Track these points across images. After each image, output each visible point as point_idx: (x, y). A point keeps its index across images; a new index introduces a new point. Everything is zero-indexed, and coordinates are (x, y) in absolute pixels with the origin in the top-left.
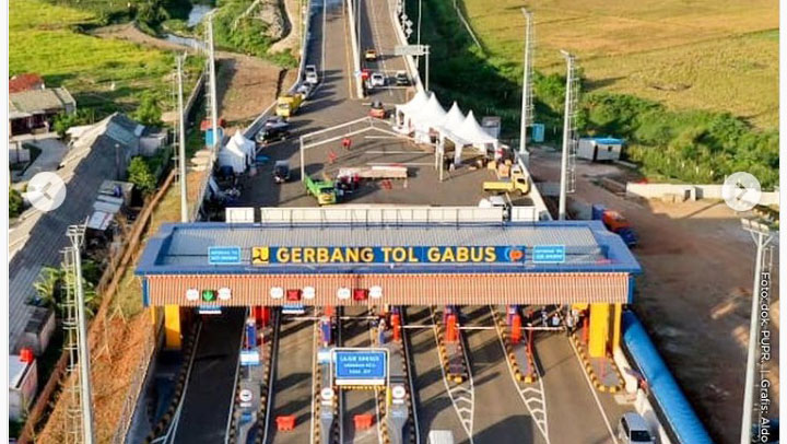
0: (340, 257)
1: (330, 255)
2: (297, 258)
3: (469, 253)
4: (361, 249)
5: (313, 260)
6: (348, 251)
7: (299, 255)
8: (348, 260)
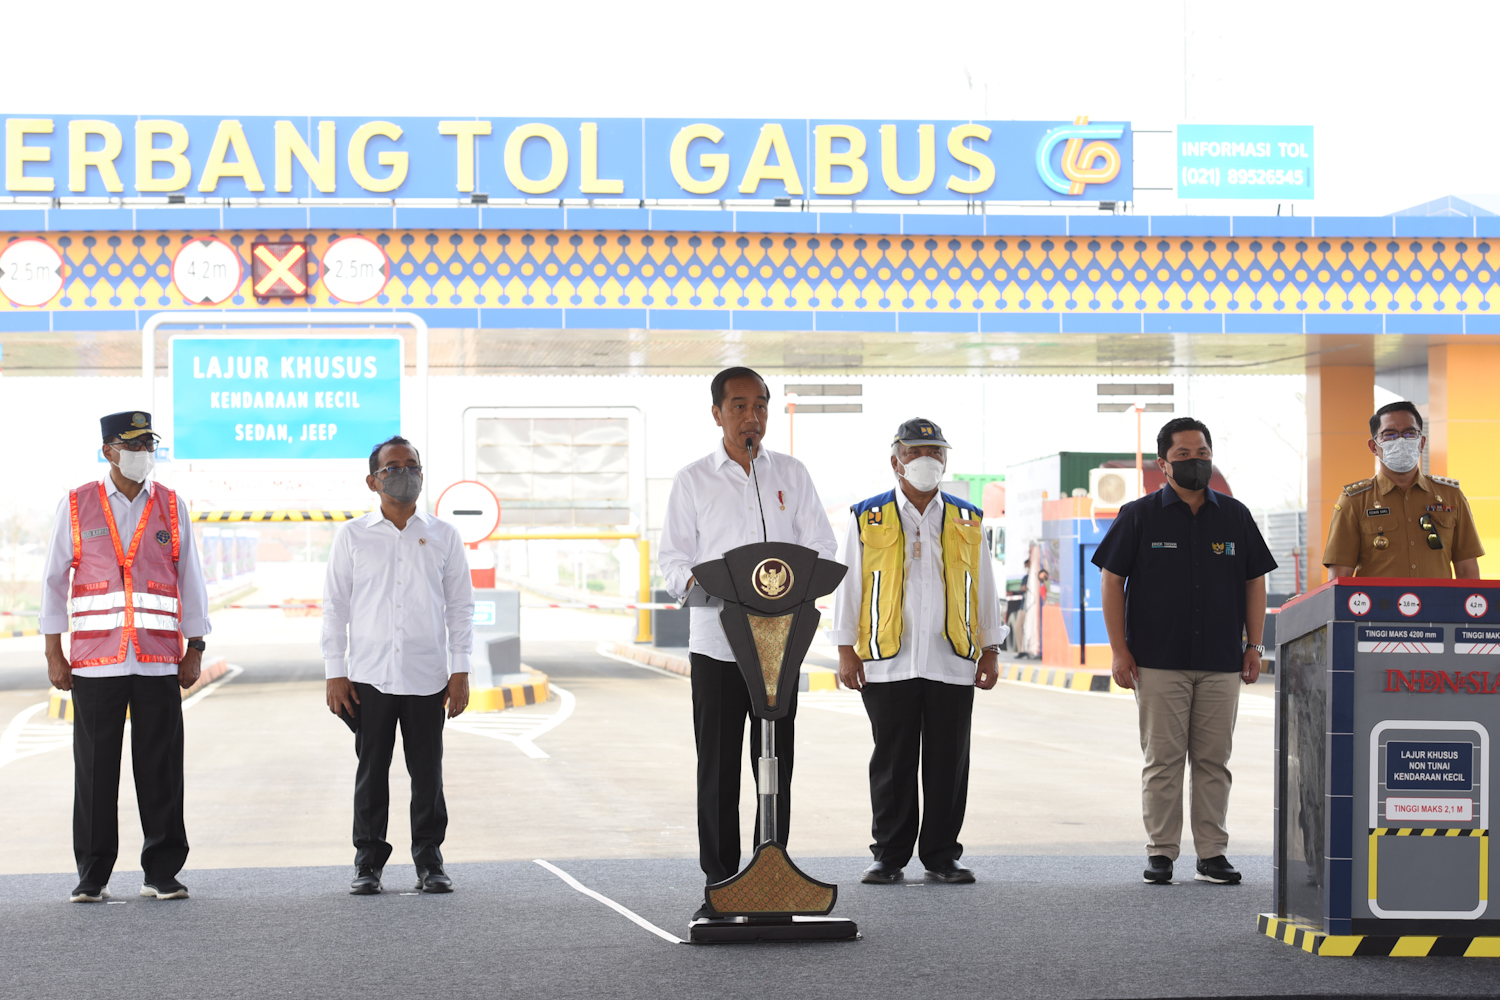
0: (245, 166)
1: (196, 152)
2: (29, 166)
3: (871, 156)
4: (345, 128)
5: (111, 180)
6: (287, 138)
7: (42, 153)
8: (283, 182)
